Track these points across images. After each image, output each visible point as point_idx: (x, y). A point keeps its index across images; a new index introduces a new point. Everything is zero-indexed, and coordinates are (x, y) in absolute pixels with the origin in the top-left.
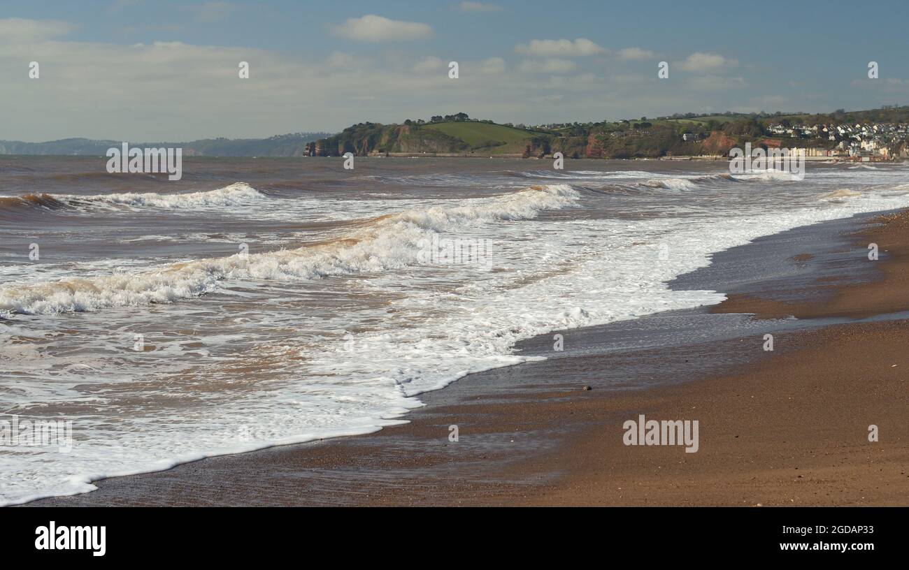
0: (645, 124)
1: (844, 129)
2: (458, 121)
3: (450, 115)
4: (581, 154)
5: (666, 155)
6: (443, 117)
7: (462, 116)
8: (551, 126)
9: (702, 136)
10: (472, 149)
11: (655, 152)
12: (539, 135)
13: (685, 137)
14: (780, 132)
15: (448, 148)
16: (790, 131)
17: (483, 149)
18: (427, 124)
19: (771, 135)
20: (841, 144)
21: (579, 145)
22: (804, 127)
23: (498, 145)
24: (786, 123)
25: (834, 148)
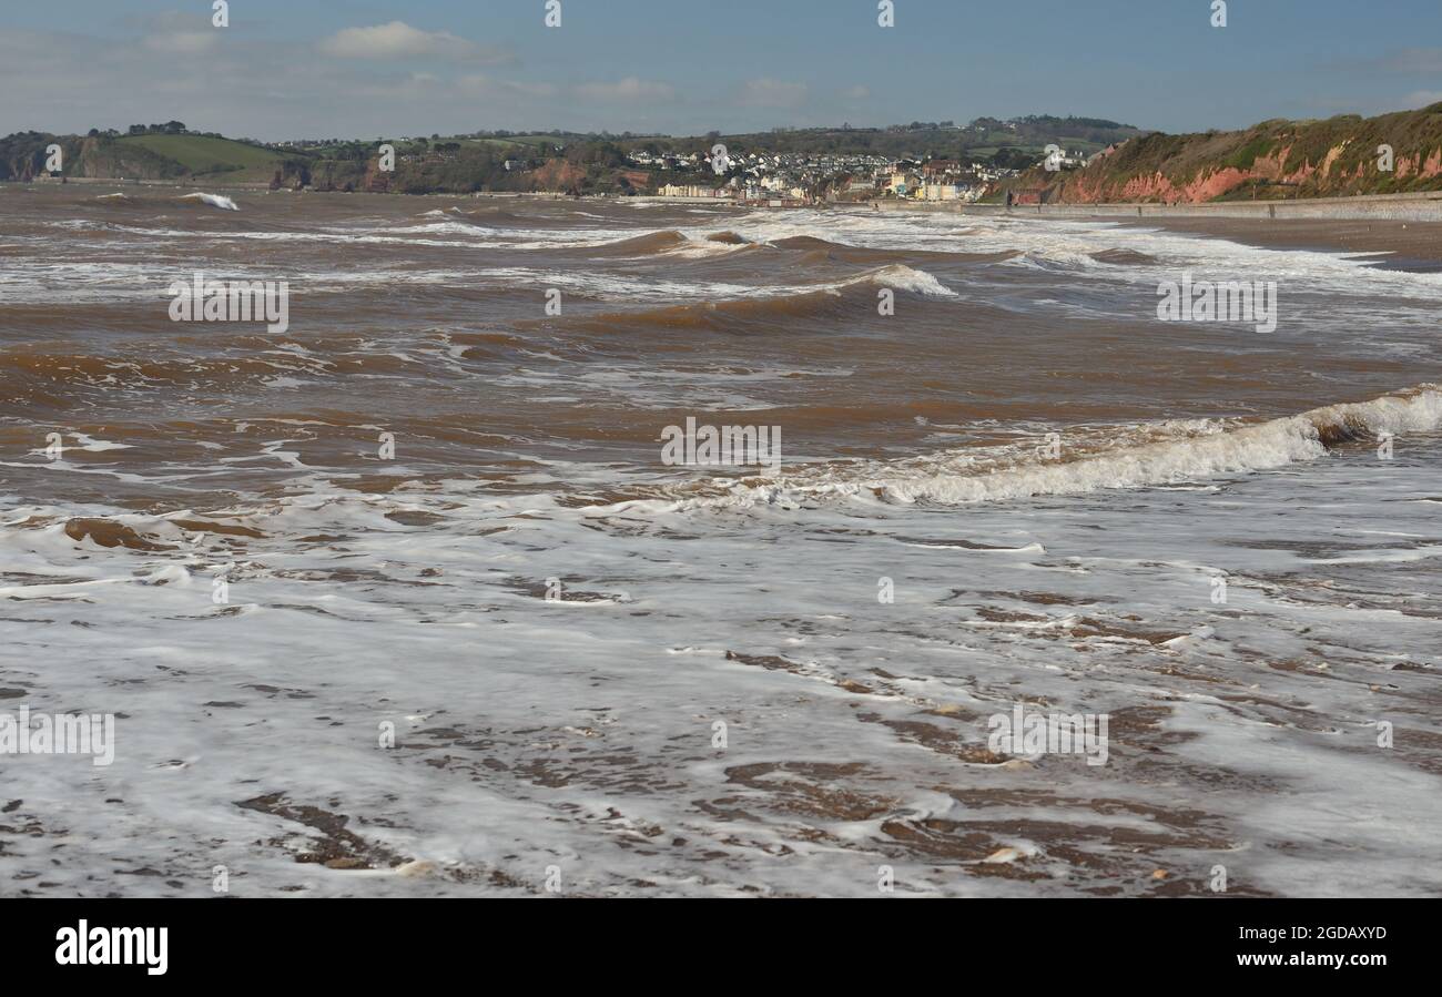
0: (451, 146)
1: (736, 160)
2: (169, 133)
3: (158, 124)
4: (357, 186)
5: (480, 190)
6: (148, 126)
7: (176, 127)
8: (298, 144)
9: (533, 165)
10: (193, 175)
11: (464, 186)
12: (291, 157)
13: (507, 165)
14: (646, 161)
15: (156, 173)
16: (660, 161)
17: (208, 176)
18: (124, 136)
19: (633, 165)
20: (733, 181)
21: (353, 172)
22: (678, 156)
23: (231, 169)
24: (653, 147)
25: (722, 186)
